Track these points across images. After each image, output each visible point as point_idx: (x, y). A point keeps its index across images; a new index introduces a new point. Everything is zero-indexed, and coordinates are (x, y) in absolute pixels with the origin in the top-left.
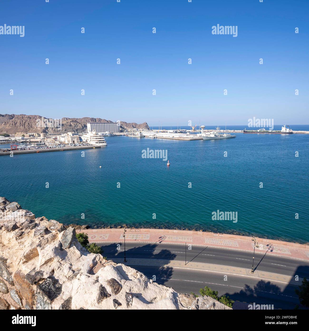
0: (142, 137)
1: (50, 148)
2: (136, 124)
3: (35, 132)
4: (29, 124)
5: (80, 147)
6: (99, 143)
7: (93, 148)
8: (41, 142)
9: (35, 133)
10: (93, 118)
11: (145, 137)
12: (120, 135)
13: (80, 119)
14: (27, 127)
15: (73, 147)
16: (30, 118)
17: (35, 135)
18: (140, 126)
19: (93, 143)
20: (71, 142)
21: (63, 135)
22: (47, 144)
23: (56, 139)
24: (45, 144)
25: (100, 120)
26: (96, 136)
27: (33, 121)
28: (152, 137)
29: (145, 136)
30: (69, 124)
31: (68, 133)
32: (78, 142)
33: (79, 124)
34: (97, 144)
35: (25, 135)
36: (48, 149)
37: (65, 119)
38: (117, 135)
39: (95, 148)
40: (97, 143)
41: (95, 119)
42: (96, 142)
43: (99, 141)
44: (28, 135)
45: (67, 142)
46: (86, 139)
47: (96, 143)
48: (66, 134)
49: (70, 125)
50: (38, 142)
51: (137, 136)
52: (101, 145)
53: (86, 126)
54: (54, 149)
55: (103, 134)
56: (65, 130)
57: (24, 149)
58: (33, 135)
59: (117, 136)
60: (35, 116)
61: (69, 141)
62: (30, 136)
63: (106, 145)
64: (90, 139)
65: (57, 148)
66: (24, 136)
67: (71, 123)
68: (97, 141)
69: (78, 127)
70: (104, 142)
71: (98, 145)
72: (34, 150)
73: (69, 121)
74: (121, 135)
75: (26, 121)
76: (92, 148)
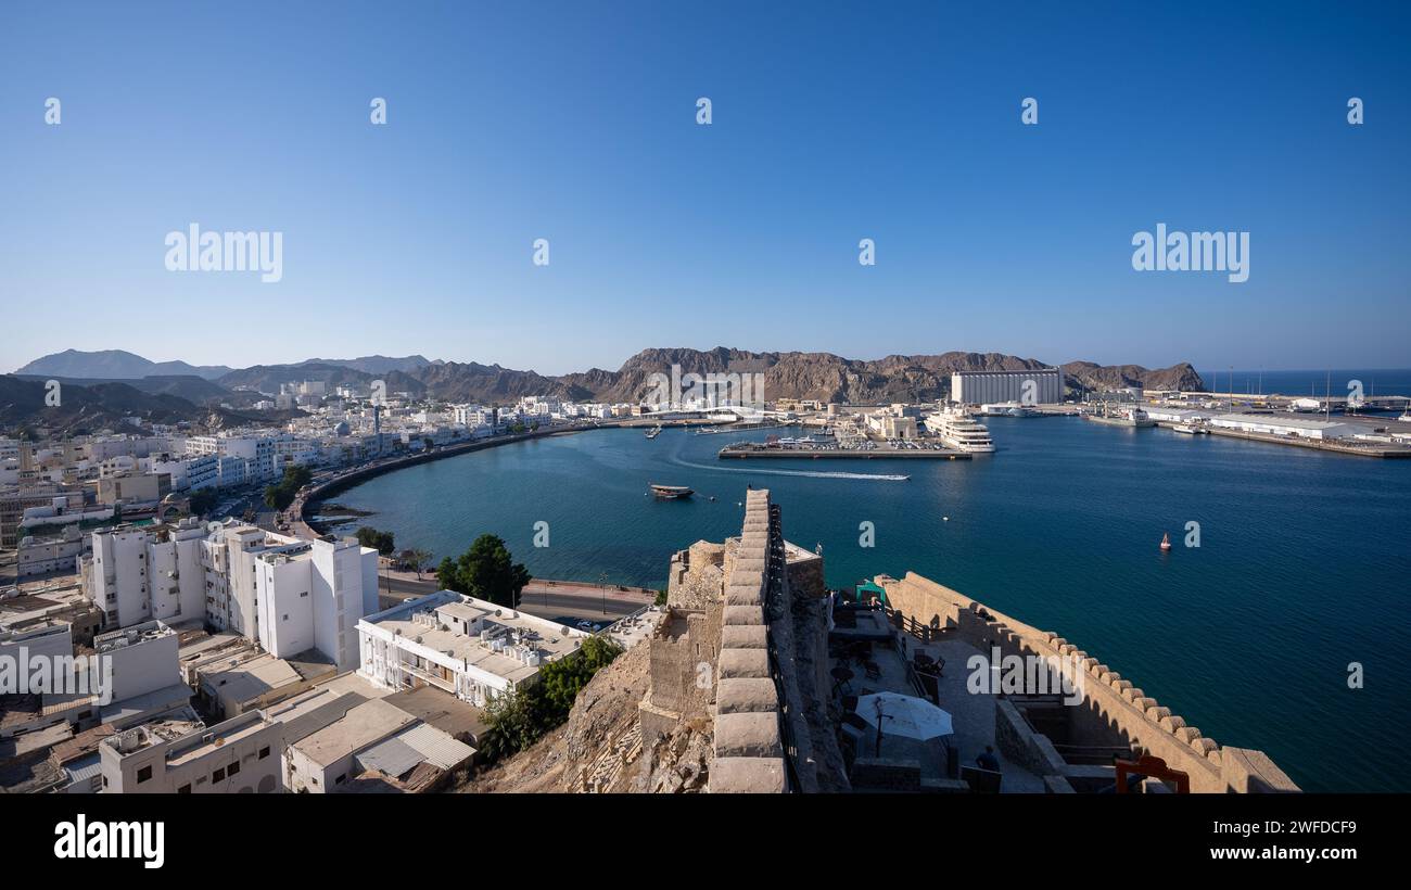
0: (1145, 426)
1: (843, 448)
2: (1139, 370)
3: (818, 398)
4: (806, 377)
5: (914, 452)
6: (971, 443)
7: (949, 459)
8: (826, 428)
9: (816, 402)
10: (976, 354)
11: (1156, 425)
12: (1058, 415)
13: (935, 357)
14: (801, 386)
15: (895, 450)
16: (810, 363)
17: (816, 407)
18: (1157, 377)
19: (954, 441)
20: (893, 436)
21: (878, 412)
22: (838, 435)
23: (859, 421)
24: (833, 435)
25: (999, 359)
26: (962, 421)
27: (815, 370)
28: (1186, 429)
29: (1160, 424)
30: (901, 376)
31: (893, 406)
32: (911, 435)
33: (930, 374)
34: (963, 447)
35: (796, 405)
36: (838, 452)
37: (895, 359)
38: (1048, 412)
39: (956, 459)
40: (965, 443)
41: (983, 357)
42: (962, 439)
43: (971, 437)
44: (802, 405)
45: (884, 435)
46: (935, 426)
47: (961, 443)
48: (887, 409)
49: (905, 380)
50: (819, 426)
51: (1122, 422)
52: (975, 448)
53: (948, 382)
54: (850, 452)
55: (997, 409)
56: (890, 394)
57: (791, 448)
58: (812, 408)
59: (1046, 415)
60: (821, 354)
61: (889, 433)
62: (805, 408)
63: (990, 450)
64: (946, 430)
65: (858, 451)
66: (792, 408)
67: (907, 374)
68: (965, 437)
69: (926, 385)
70: (985, 443)
71: (966, 449)
72: (810, 451)
73: (902, 367)
74: (1064, 415)
75: (801, 369)
76: (946, 458)
